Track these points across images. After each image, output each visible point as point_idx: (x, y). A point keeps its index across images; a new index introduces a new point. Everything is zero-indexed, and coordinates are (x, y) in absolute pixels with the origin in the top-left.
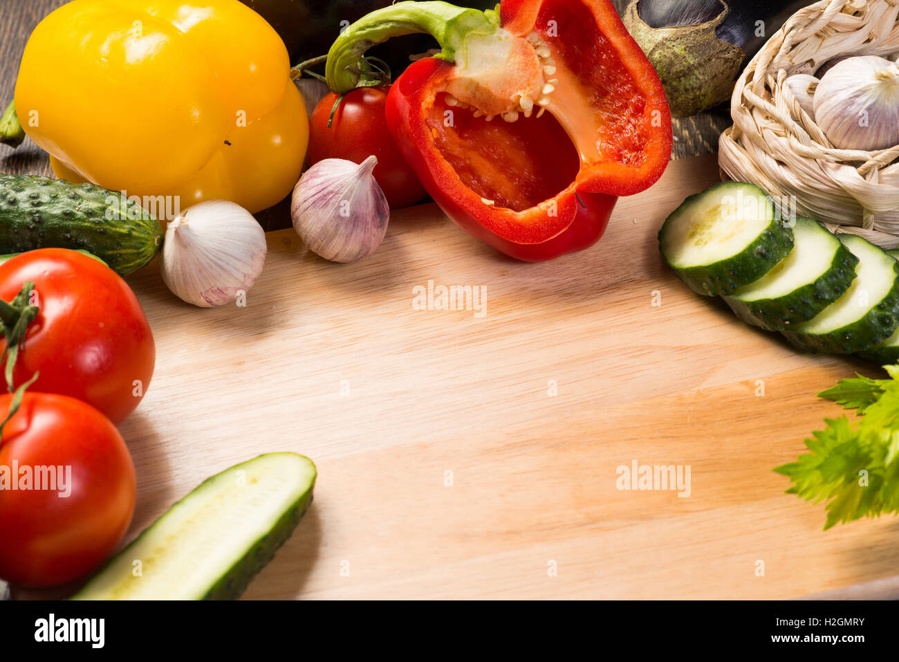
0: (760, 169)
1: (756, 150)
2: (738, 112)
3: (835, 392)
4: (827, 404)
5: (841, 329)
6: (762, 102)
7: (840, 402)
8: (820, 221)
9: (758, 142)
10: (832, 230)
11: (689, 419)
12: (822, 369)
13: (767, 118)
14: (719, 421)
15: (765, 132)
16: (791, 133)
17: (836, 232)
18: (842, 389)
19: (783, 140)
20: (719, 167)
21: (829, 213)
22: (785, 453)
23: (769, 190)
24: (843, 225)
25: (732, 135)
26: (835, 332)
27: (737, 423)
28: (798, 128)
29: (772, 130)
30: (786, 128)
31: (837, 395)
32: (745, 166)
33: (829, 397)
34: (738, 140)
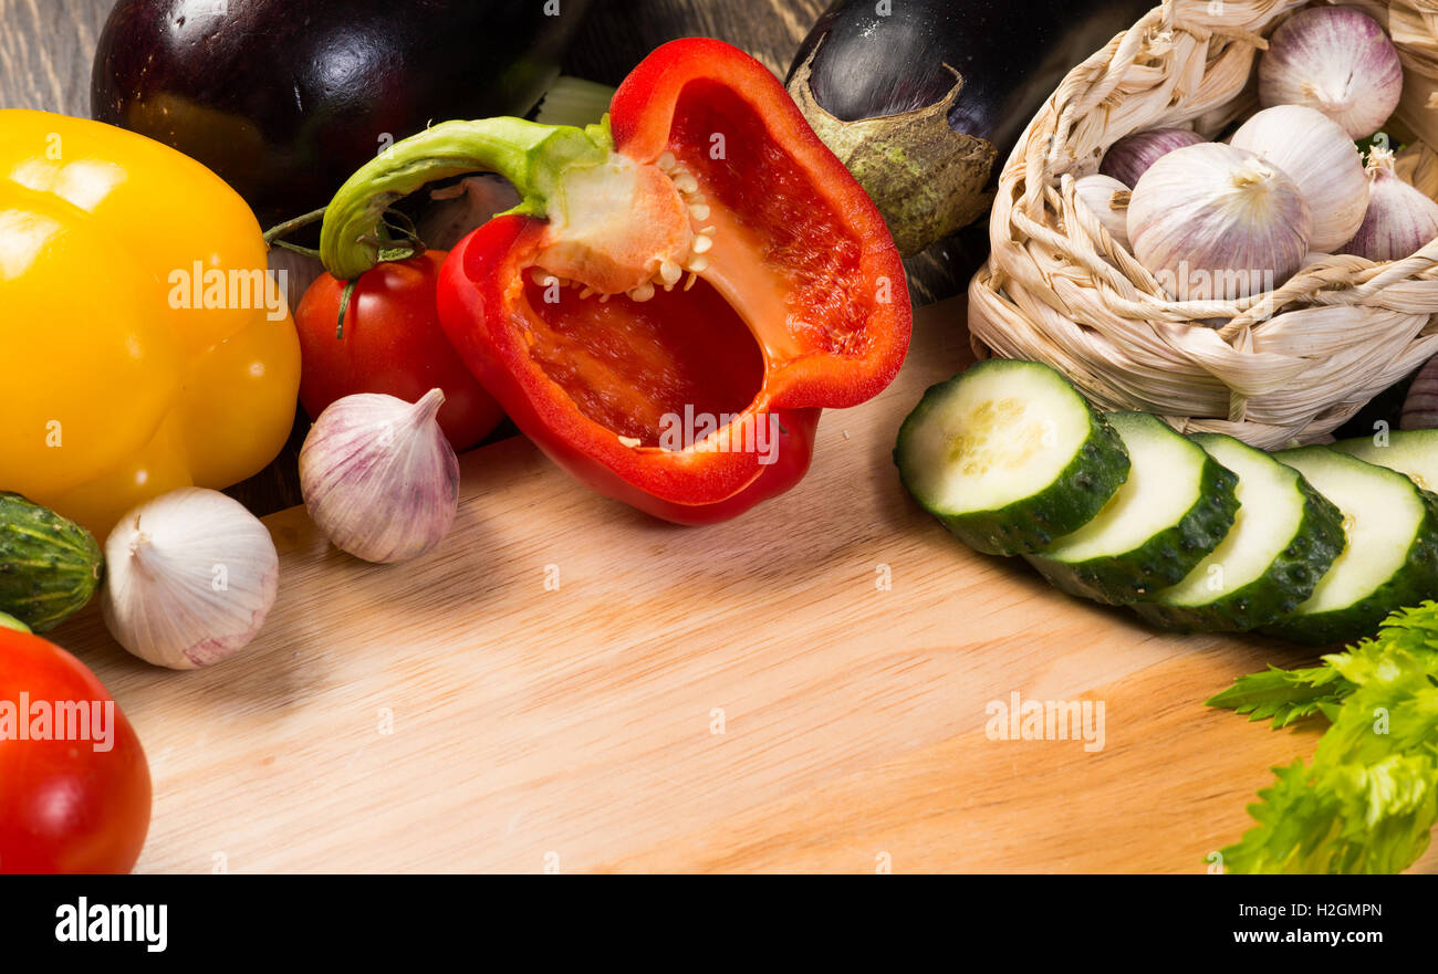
0: (1045, 335)
1: (1040, 308)
2: (1008, 251)
3: (1232, 696)
4: (1222, 716)
5: (1230, 595)
6: (1048, 234)
7: (1243, 711)
8: (1156, 413)
9: (1043, 296)
10: (1180, 427)
11: (1015, 768)
12: (1202, 656)
13: (1058, 258)
14: (1063, 766)
15: (1057, 281)
16: (1101, 280)
17: (1185, 429)
18: (1242, 689)
19: (1089, 293)
20: (969, 332)
21: (1173, 401)
22: (1179, 809)
23: (1068, 371)
24: (1194, 418)
25: (991, 284)
26: (1221, 600)
27: (1092, 766)
28: (1113, 273)
29: (1069, 278)
30: (1093, 273)
31: (1235, 699)
32: (1021, 333)
33: (1224, 705)
34: (1003, 289)
